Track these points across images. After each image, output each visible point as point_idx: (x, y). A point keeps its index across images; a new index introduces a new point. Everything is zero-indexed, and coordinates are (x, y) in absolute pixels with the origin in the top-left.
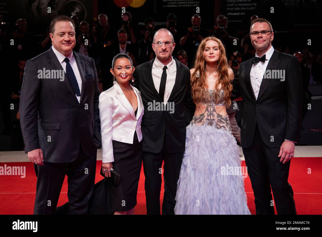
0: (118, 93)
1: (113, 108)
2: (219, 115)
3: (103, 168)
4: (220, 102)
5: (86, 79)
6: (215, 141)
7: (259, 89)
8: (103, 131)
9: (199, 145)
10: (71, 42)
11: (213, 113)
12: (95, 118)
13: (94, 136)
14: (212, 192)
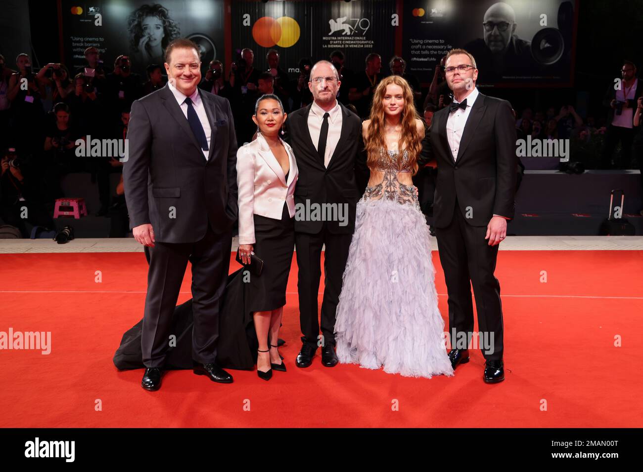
0: (263, 149)
1: (256, 168)
2: (401, 185)
3: (240, 252)
4: (404, 168)
5: (217, 126)
6: (398, 220)
7: (458, 146)
8: (240, 201)
9: (374, 225)
10: (193, 76)
11: (394, 182)
12: (229, 183)
13: (228, 207)
14: (392, 290)
